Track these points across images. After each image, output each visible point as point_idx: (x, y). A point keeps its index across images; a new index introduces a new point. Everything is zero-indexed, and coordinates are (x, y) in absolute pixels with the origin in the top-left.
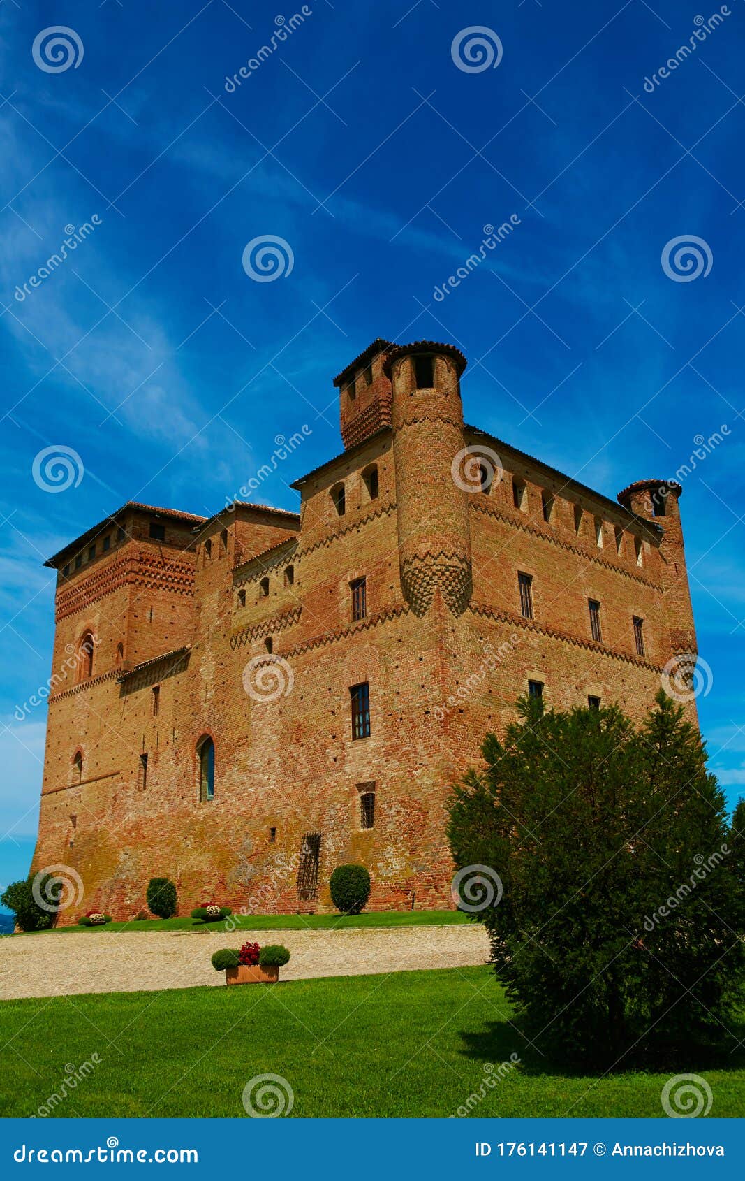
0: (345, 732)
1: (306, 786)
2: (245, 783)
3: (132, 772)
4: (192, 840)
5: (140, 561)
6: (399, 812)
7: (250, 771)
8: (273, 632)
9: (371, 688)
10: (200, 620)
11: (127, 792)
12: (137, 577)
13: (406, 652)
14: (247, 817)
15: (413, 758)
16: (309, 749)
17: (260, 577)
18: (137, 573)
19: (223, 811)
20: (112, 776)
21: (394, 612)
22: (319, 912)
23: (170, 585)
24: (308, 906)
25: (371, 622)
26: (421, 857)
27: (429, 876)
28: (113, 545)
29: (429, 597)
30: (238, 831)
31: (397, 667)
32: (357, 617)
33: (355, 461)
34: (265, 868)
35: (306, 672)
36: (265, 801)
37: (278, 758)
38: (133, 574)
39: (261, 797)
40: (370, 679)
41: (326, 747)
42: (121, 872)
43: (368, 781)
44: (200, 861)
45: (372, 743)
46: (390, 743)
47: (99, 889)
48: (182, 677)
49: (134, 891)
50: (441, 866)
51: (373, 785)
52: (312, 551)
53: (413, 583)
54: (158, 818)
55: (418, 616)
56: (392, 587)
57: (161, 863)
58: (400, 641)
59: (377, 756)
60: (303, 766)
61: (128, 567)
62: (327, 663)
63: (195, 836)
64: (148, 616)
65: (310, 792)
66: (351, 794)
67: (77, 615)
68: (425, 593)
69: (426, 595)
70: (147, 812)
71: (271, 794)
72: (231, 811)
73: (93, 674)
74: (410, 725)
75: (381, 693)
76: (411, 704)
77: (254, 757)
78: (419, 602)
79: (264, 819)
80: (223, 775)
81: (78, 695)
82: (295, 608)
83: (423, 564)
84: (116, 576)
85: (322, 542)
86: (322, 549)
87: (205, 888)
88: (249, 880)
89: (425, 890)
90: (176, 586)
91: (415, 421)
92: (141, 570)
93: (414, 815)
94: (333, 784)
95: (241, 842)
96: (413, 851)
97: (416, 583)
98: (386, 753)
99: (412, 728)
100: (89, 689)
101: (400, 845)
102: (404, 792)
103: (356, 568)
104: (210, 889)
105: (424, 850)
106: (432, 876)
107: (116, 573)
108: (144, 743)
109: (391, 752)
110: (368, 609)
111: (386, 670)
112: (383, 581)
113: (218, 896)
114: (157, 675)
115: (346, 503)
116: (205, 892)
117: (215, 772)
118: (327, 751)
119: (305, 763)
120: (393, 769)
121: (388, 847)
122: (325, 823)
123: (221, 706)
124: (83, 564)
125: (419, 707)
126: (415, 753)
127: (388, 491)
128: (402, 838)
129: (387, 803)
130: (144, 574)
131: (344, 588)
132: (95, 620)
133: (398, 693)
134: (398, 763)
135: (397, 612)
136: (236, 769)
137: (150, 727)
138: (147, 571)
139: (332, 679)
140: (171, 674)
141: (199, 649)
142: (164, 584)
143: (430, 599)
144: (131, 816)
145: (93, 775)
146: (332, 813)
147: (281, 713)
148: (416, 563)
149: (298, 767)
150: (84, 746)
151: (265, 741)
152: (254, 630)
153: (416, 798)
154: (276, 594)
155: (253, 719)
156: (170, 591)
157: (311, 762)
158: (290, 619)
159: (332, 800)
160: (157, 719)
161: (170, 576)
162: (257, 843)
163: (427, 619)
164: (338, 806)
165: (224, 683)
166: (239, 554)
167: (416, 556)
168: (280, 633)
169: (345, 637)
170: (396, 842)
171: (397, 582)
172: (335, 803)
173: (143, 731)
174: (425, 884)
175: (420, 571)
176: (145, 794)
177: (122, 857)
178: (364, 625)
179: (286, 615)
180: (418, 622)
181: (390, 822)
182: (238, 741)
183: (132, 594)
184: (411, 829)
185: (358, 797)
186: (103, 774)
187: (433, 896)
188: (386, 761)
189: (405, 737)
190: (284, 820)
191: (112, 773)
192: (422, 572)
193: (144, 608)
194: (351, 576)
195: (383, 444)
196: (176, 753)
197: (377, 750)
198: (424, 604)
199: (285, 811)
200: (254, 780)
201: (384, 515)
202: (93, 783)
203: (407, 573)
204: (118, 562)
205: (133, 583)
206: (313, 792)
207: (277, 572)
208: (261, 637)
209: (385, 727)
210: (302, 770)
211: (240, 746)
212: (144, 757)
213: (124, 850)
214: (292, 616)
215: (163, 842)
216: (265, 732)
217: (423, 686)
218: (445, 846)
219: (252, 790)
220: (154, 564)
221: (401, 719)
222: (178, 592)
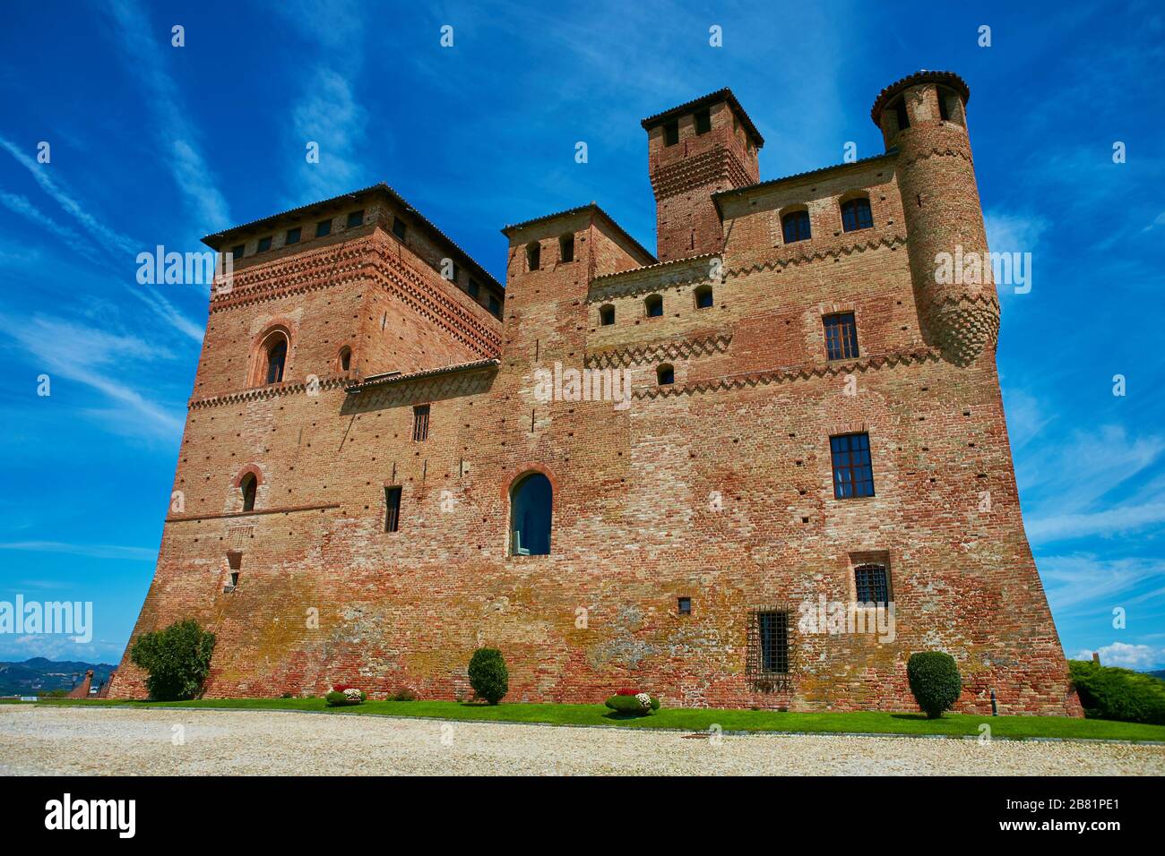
0: (825, 488)
1: (748, 548)
2: (620, 537)
3: (367, 507)
4: (506, 603)
5: (382, 255)
6: (941, 592)
7: (629, 523)
8: (673, 359)
9: (873, 440)
10: (517, 332)
11: (355, 532)
12: (377, 273)
13: (939, 404)
14: (628, 581)
15: (958, 527)
16: (753, 504)
17: (643, 293)
18: (377, 268)
19: (570, 569)
20: (323, 509)
21: (913, 356)
22: (798, 709)
23: (405, 294)
24: (775, 700)
25: (871, 363)
26: (997, 647)
27: (1018, 672)
28: (337, 231)
29: (978, 345)
30: (607, 597)
31: (922, 419)
32: (833, 356)
33: (827, 184)
34: (673, 648)
35: (744, 411)
36: (661, 562)
37: (689, 511)
38: (373, 268)
39: (652, 557)
40: (872, 429)
41: (788, 504)
42: (348, 632)
43: (873, 549)
44: (536, 632)
45: (878, 504)
46: (913, 507)
47: (301, 653)
48: (480, 400)
49: (380, 660)
50: (1040, 661)
51: (885, 556)
52: (748, 273)
53: (957, 326)
54: (426, 569)
55: (958, 365)
56: (904, 329)
57: (439, 628)
58: (924, 390)
59: (888, 521)
60: (741, 524)
61: (367, 259)
62: (786, 404)
63: (512, 598)
64: (382, 322)
65: (757, 557)
66: (841, 564)
67: (255, 307)
68: (974, 340)
69: (975, 343)
70: (401, 560)
71: (680, 554)
72: (588, 571)
73: (283, 379)
74: (949, 489)
75: (893, 446)
76: (950, 464)
77: (640, 506)
78: (964, 348)
79: (665, 587)
80: (572, 523)
81: (253, 403)
82: (723, 334)
83: (973, 307)
84: (341, 267)
85: (767, 264)
86: (766, 272)
87: (543, 666)
88: (640, 662)
89: (1013, 689)
90: (409, 297)
91: (949, 153)
92: (381, 266)
93: (975, 596)
94: (802, 550)
95: (614, 611)
96: (980, 638)
97: (962, 326)
98: (907, 518)
99: (953, 492)
100: (277, 397)
101: (952, 631)
102: (948, 566)
103: (835, 301)
104: (554, 668)
105: (1001, 640)
106: (1024, 672)
107: (340, 264)
108: (395, 472)
109: (915, 518)
110: (862, 349)
111: (901, 421)
112: (888, 319)
113: (571, 678)
114: (426, 390)
115: (812, 228)
116: (543, 671)
117: (553, 519)
118: (789, 508)
119: (745, 520)
120: (919, 538)
121: (929, 632)
122: (794, 596)
123: (566, 438)
124: (272, 248)
125: (965, 468)
126: (963, 521)
127: (890, 223)
128: (954, 623)
129: (918, 579)
130: (383, 272)
131: (812, 321)
132: (297, 314)
133: (925, 449)
134: (930, 532)
135: (918, 357)
136: (601, 519)
137: (409, 452)
138: (387, 270)
139: (796, 424)
140: (455, 394)
141: (514, 367)
142: (400, 291)
143: (979, 348)
144: (365, 565)
145: (279, 504)
146: (807, 585)
147: (693, 456)
148: (964, 304)
149: (731, 525)
150: (262, 466)
151: (660, 489)
152: (637, 353)
153: (972, 576)
154: (678, 316)
155: (635, 459)
156: (403, 300)
157: (758, 521)
158: (709, 347)
159: (802, 569)
160: (424, 446)
161: (405, 284)
162: (650, 614)
163: (973, 369)
164: (820, 577)
165: (571, 411)
167: (965, 297)
168: (688, 361)
169: (821, 376)
170: (942, 627)
171: (913, 324)
172: (812, 573)
173: (393, 457)
174: (1014, 682)
175: (970, 314)
176: (394, 536)
177: (348, 614)
178: (857, 365)
179: (700, 342)
180: (958, 371)
181: (928, 602)
182: (602, 484)
183: (369, 291)
184: (970, 612)
185: (851, 569)
186: (302, 505)
187: (1033, 698)
188: (906, 528)
189: (941, 502)
190: (708, 589)
191: (322, 505)
192: (973, 316)
193: (379, 312)
194: (825, 309)
195: (877, 171)
196: (466, 491)
197: (891, 514)
198: (972, 353)
199: (709, 577)
200: (638, 534)
201: (883, 248)
202: (281, 515)
203: (949, 313)
204: (347, 251)
205: (373, 279)
206: (762, 555)
207: (679, 291)
208: (650, 362)
209: (903, 488)
210: (740, 529)
211: (606, 490)
212: (394, 495)
213: (350, 605)
214: (714, 343)
215: (441, 600)
216: (661, 476)
217: (972, 445)
218: (1041, 637)
219: (635, 547)
220: (394, 265)
221: (933, 480)
222: (410, 305)
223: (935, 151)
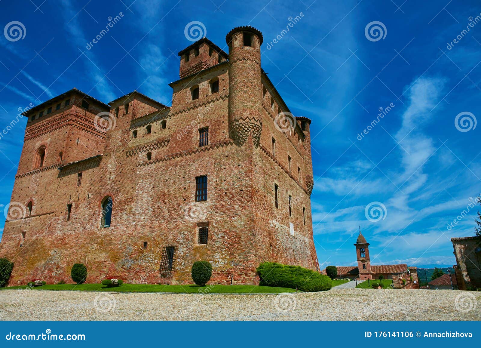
0: (192, 198)
1: (167, 222)
2: (130, 220)
3: (62, 212)
4: (96, 246)
5: (76, 116)
6: (223, 237)
7: (133, 214)
8: (152, 150)
9: (208, 178)
10: (109, 143)
11: (58, 222)
12: (74, 123)
13: (231, 162)
14: (130, 236)
15: (232, 211)
16: (170, 205)
17: (146, 125)
18: (74, 121)
19: (115, 233)
20: (50, 214)
21: (225, 143)
22: (173, 284)
23: (89, 130)
24: (166, 280)
25: (211, 147)
26: (236, 259)
27: (241, 268)
28: (62, 108)
29: (246, 137)
30: (124, 242)
31: (225, 169)
32: (201, 145)
33: (206, 76)
34: (140, 261)
35: (171, 169)
36: (141, 229)
37: (151, 209)
38: (72, 121)
39: (139, 227)
40: (209, 174)
41: (180, 204)
42: (51, 260)
43: (204, 221)
44: (102, 257)
45: (208, 203)
46: (218, 204)
47: (37, 268)
48: (96, 169)
49: (58, 269)
50: (249, 263)
51: (208, 224)
52: (178, 114)
53: (238, 130)
54: (76, 235)
55: (239, 146)
56: (224, 132)
57: (76, 256)
58: (227, 157)
59: (210, 210)
60: (165, 213)
61: (70, 118)
62: (183, 165)
63: (98, 244)
64: (76, 141)
65: (169, 226)
66: (194, 227)
67: (37, 139)
68: (244, 135)
69: (244, 136)
70: (69, 232)
71: (147, 225)
72: (120, 233)
73: (43, 166)
74: (231, 196)
75: (214, 180)
76: (232, 186)
77: (137, 208)
78: (241, 139)
79: (140, 238)
80: (117, 215)
81: (34, 175)
82: (167, 139)
83: (244, 122)
84: (62, 122)
85: (184, 110)
86: (184, 113)
87: (103, 269)
88: (130, 267)
89: (239, 275)
90: (91, 131)
91: (244, 59)
92: (76, 120)
93: (233, 239)
94: (183, 222)
95: (125, 248)
96: (232, 255)
97: (240, 130)
98: (216, 209)
99: (232, 197)
100: (40, 172)
101: (223, 253)
102: (226, 227)
103: (203, 123)
104: (105, 270)
105: (238, 256)
106: (243, 268)
107: (62, 120)
108: (70, 199)
109: (219, 208)
110: (209, 141)
111: (218, 170)
112: (219, 129)
113: (110, 274)
114: (81, 167)
115: (199, 94)
116: (102, 271)
117: (112, 214)
118: (180, 206)
119: (167, 212)
120: (220, 216)
121: (216, 253)
122: (177, 240)
123: (118, 183)
124: (43, 116)
125: (237, 188)
126: (234, 209)
127: (224, 90)
128: (225, 249)
129: (216, 232)
130: (77, 122)
131: (195, 132)
132: (48, 141)
133: (225, 181)
134: (223, 214)
135: (226, 143)
136: (125, 213)
137: (75, 191)
138: (79, 121)
139: (186, 173)
140: (90, 168)
141: (107, 157)
142: (86, 129)
143: (246, 138)
144: (59, 234)
145: (38, 213)
146: (182, 236)
147: (154, 187)
148: (241, 121)
149: (162, 213)
150: (34, 199)
151: (143, 201)
152: (141, 148)
153: (233, 231)
154: (155, 133)
155: (137, 190)
156: (88, 132)
157: (170, 211)
158: (163, 144)
159: (182, 230)
160: (79, 188)
161: (89, 126)
162: (135, 249)
163: (244, 147)
164: (186, 233)
165: (121, 172)
166: (134, 114)
167: (241, 118)
168: (156, 151)
169: (195, 153)
170: (221, 251)
171: (226, 130)
172: (184, 231)
173: (70, 193)
174: (239, 272)
175: (243, 125)
176: (69, 223)
177: (52, 253)
178: (207, 148)
179: (160, 143)
180: (239, 148)
181: (218, 241)
182: (127, 200)
183: (70, 130)
184: (231, 245)
185: (197, 229)
186: (44, 213)
187: (244, 278)
188: (215, 212)
189: (227, 201)
190: (153, 238)
191: (50, 212)
192: (244, 125)
193: (75, 138)
194: (200, 126)
195: (223, 69)
196: (89, 204)
197: (211, 207)
198: (243, 141)
199: (154, 234)
200: (135, 218)
201: (221, 100)
202: (38, 217)
203: (236, 125)
204: (64, 115)
205: (72, 125)
206: (171, 225)
207: (157, 123)
208: (145, 152)
209: (216, 196)
210: (165, 215)
211: (128, 202)
212: (70, 206)
213: (53, 249)
214: (164, 143)
215: (78, 246)
216: (144, 196)
217: (240, 178)
218: (251, 254)
219: (134, 223)
220: (82, 119)
221: (226, 193)
222: (92, 134)
223: (239, 59)
